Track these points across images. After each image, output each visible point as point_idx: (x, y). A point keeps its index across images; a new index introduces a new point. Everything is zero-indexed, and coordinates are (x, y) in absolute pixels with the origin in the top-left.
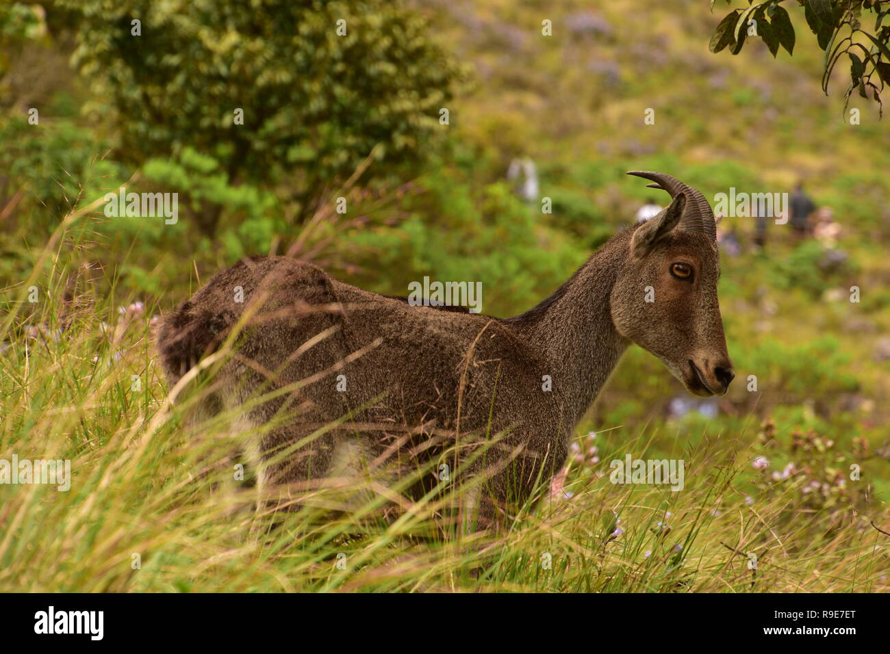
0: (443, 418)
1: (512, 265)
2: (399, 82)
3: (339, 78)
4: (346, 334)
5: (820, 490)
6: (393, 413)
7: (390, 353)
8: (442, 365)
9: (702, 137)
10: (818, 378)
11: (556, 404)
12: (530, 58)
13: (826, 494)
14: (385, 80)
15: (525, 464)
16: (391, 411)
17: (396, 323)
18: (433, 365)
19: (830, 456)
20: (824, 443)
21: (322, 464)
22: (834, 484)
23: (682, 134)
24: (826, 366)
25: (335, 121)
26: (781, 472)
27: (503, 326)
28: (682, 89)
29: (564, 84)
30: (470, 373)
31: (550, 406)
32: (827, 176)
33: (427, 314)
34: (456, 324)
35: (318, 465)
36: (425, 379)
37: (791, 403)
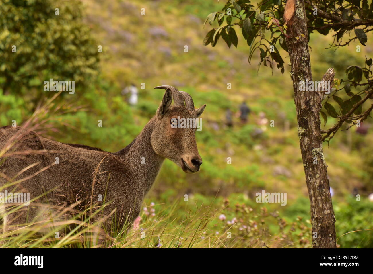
0: (85, 195)
1: (123, 131)
2: (77, 53)
3: (52, 51)
4: (44, 159)
5: (247, 229)
6: (64, 193)
7: (64, 167)
8: (86, 172)
9: (204, 80)
10: (249, 182)
11: (135, 188)
12: (134, 45)
13: (249, 231)
14: (71, 53)
15: (121, 215)
16: (63, 192)
17: (67, 155)
18: (82, 173)
19: (251, 215)
20: (249, 210)
21: (32, 214)
22: (252, 227)
23: (197, 79)
24: (252, 177)
25: (50, 69)
26: (231, 221)
27: (113, 156)
28: (197, 60)
29: (148, 57)
30: (98, 176)
31: (133, 190)
32: (255, 98)
33: (81, 151)
34: (93, 155)
35: (30, 215)
36: (78, 178)
37: (237, 192)
